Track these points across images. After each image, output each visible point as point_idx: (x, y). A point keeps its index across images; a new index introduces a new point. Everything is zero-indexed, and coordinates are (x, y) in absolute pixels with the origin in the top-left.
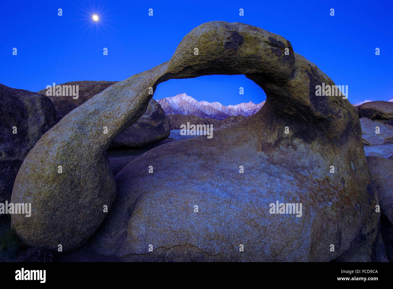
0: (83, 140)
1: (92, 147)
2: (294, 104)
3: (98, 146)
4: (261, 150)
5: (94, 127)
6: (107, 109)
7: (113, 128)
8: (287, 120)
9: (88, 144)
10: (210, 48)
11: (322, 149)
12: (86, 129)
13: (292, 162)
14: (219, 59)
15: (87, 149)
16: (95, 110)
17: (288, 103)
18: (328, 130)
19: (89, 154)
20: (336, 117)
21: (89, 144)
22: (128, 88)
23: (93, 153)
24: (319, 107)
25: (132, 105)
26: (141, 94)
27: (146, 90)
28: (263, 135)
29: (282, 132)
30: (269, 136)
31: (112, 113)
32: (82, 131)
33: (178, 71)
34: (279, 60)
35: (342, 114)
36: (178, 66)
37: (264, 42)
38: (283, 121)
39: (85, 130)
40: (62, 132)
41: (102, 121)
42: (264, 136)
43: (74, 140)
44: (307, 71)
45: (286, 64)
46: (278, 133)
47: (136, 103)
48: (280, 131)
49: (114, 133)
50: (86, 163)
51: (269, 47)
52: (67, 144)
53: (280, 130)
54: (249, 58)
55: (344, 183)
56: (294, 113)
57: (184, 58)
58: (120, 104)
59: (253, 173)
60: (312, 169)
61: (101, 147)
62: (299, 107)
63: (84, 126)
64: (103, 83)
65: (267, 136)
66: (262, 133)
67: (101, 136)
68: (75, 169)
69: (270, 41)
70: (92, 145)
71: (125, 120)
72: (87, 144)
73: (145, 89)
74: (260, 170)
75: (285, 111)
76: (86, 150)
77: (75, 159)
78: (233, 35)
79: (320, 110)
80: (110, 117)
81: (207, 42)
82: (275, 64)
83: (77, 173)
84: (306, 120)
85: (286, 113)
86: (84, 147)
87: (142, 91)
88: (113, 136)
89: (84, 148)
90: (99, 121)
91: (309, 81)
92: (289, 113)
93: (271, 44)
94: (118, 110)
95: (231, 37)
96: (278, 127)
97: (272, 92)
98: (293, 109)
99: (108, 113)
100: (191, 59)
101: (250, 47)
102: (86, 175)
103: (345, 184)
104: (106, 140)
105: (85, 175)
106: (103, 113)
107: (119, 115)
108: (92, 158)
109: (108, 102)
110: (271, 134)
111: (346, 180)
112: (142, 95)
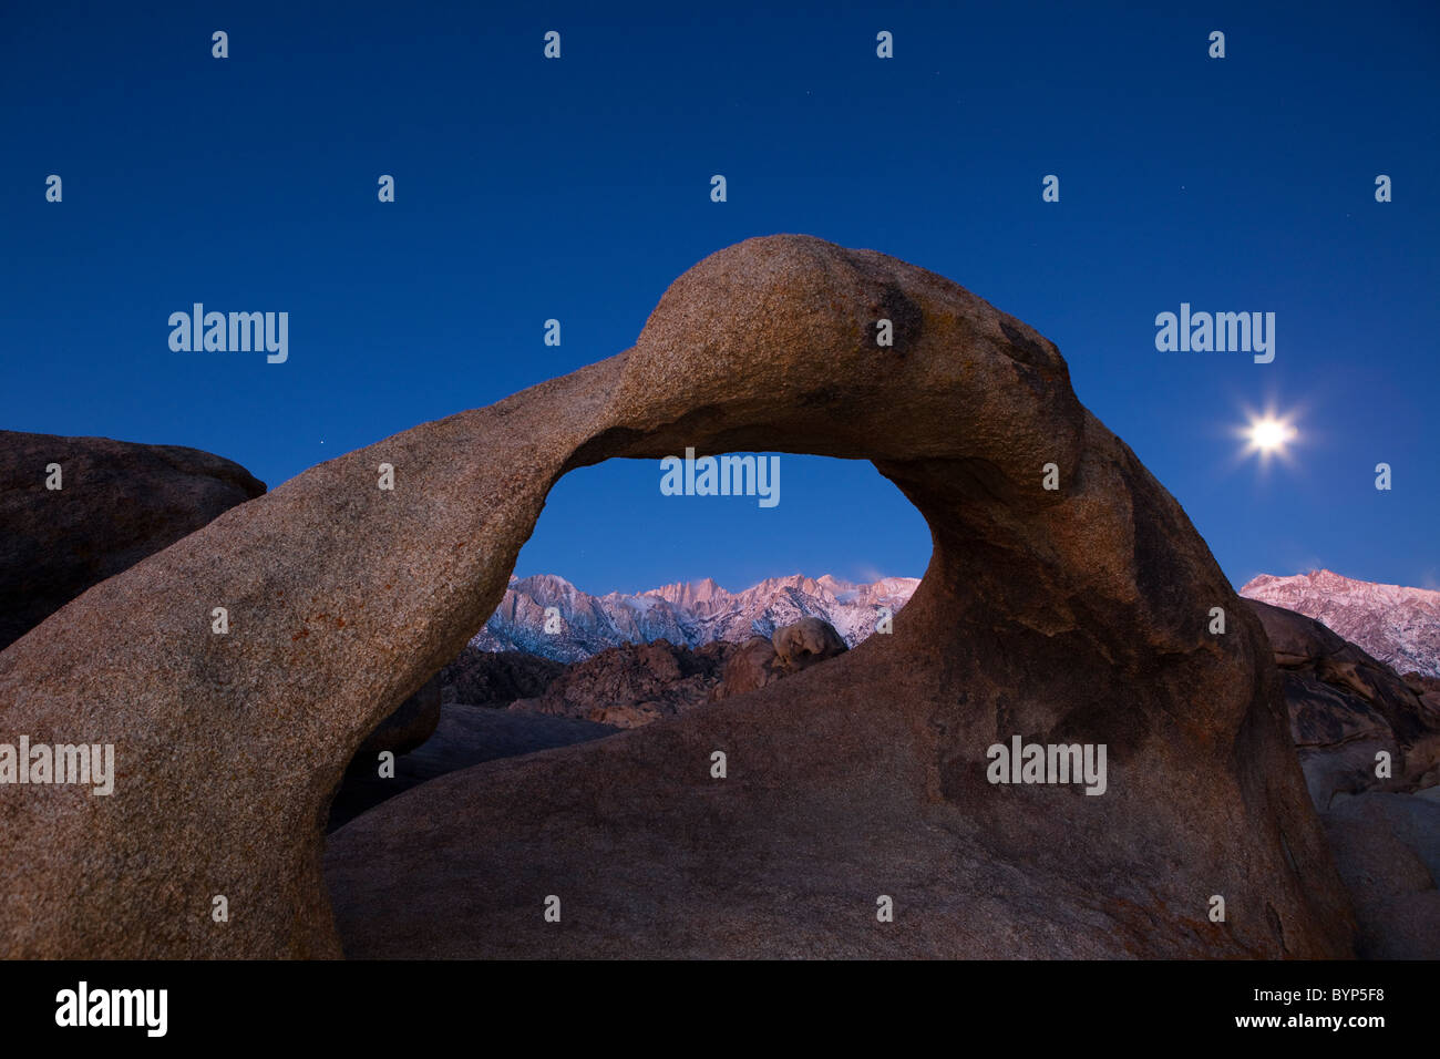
0: (228, 737)
1: (273, 777)
2: (1071, 594)
3: (300, 772)
4: (940, 794)
5: (276, 671)
6: (329, 579)
7: (372, 676)
8: (1028, 662)
9: (253, 759)
10: (809, 339)
11: (1176, 784)
12: (235, 680)
13: (1073, 845)
14: (837, 388)
15: (251, 788)
16: (270, 582)
17: (1047, 587)
18: (1192, 702)
19: (259, 818)
20: (1220, 649)
21: (259, 759)
22: (418, 482)
23: (278, 809)
24: (1164, 609)
25: (461, 565)
26: (500, 517)
27: (519, 497)
28: (938, 726)
29: (1012, 711)
30: (961, 732)
31: (359, 600)
32: (217, 691)
33: (658, 423)
34: (1042, 412)
35: (1238, 639)
36: (664, 399)
37: (986, 337)
38: (1010, 667)
39: (230, 682)
40: (104, 692)
41: (315, 642)
42: (942, 733)
43: (179, 737)
44: (1116, 464)
45: (1061, 432)
46: (1000, 717)
47: (481, 560)
48: (1004, 710)
49: (380, 705)
50: (243, 865)
51: (1006, 360)
52: (146, 759)
53: (1004, 707)
54: (944, 394)
55: (1280, 928)
56: (1062, 630)
57: (696, 372)
58: (393, 559)
59: (945, 904)
60: (1157, 877)
61: (318, 776)
62: (1093, 607)
63: (222, 661)
64: (104, 447)
65: (956, 730)
66: (931, 720)
67: (313, 718)
68: (186, 906)
69: (1008, 337)
70: (270, 764)
71: (431, 642)
72: (248, 760)
73: (514, 492)
74: (965, 889)
75: (1024, 623)
76: (244, 792)
77: (188, 847)
78: (890, 297)
79: (1171, 622)
80: (353, 623)
81: (797, 316)
82: (1027, 428)
83: (194, 923)
84: (1112, 662)
85: (1027, 632)
86: (236, 778)
87: (502, 501)
88: (372, 720)
89: (235, 784)
90: (295, 638)
91: (1130, 505)
92: (1040, 631)
93: (1012, 351)
94: (389, 587)
95: (884, 306)
96: (996, 694)
97: (982, 538)
98: (1064, 612)
99: (340, 598)
100: (725, 377)
101: (946, 352)
102: (235, 936)
103: (1286, 934)
104: (340, 740)
105: (230, 939)
106: (314, 600)
107: (400, 614)
108: (271, 835)
109: (328, 545)
110: (968, 725)
111: (1283, 915)
112: (507, 522)
